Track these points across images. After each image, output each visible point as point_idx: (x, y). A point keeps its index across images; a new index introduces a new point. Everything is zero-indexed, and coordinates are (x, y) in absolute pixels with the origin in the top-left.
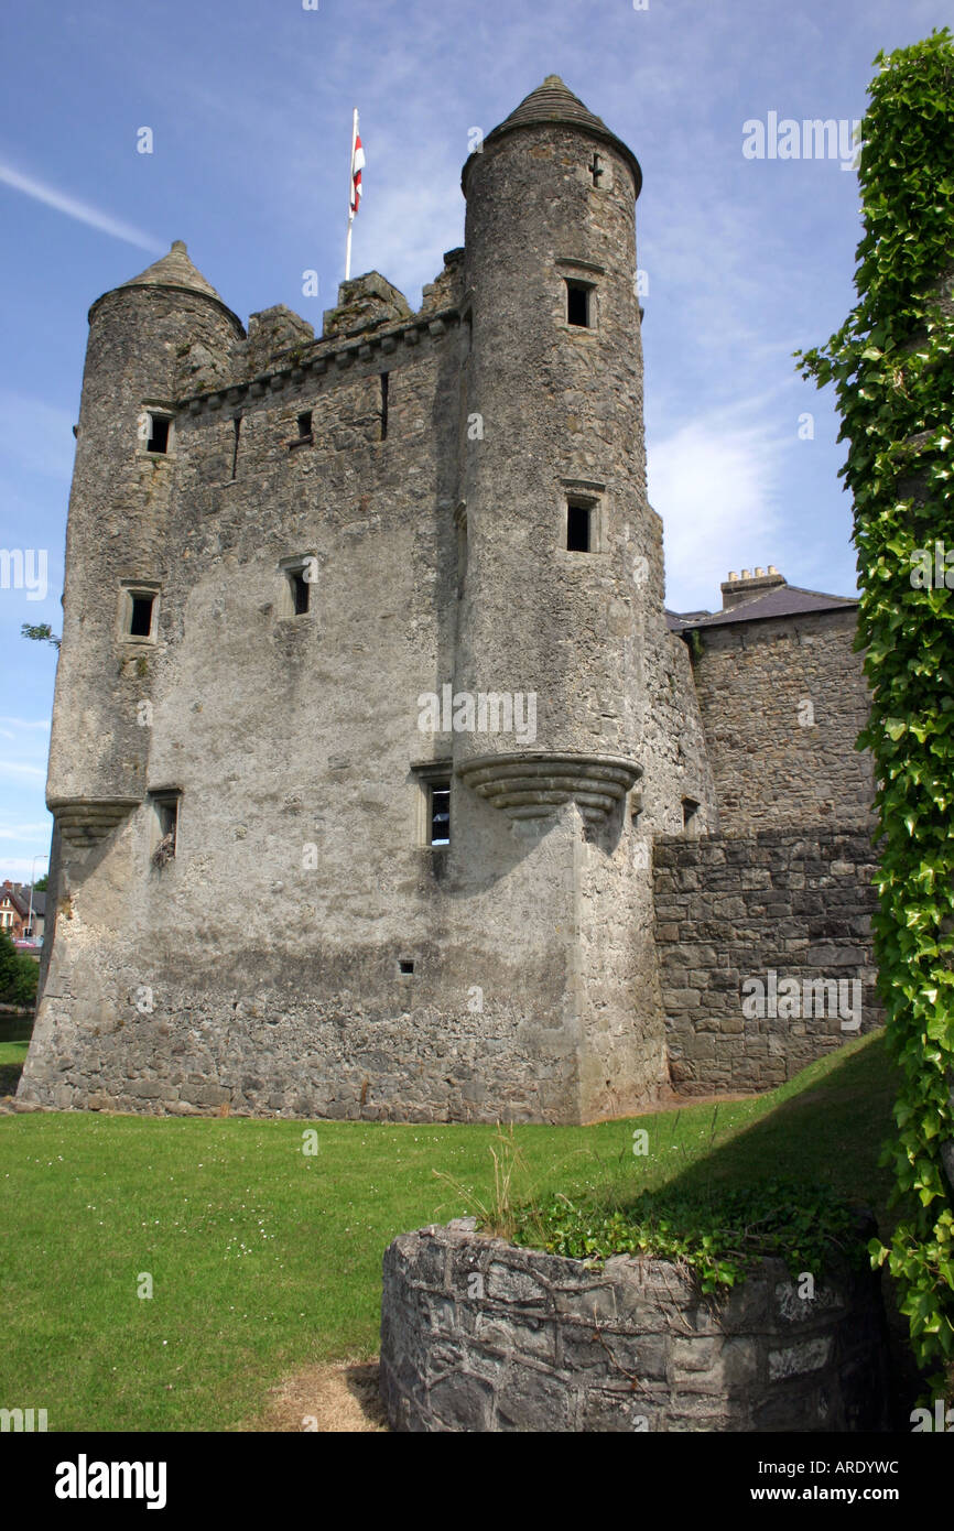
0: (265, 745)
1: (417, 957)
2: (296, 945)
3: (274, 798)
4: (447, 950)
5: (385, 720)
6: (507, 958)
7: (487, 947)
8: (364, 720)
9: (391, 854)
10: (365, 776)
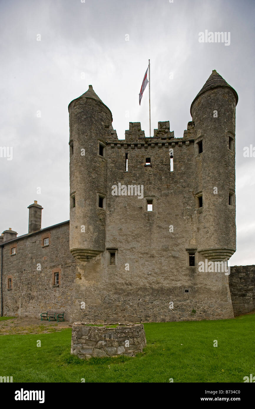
0: (143, 241)
1: (189, 289)
2: (156, 286)
3: (147, 253)
4: (197, 288)
5: (178, 239)
6: (213, 289)
7: (207, 287)
8: (172, 238)
9: (181, 268)
10: (173, 251)
